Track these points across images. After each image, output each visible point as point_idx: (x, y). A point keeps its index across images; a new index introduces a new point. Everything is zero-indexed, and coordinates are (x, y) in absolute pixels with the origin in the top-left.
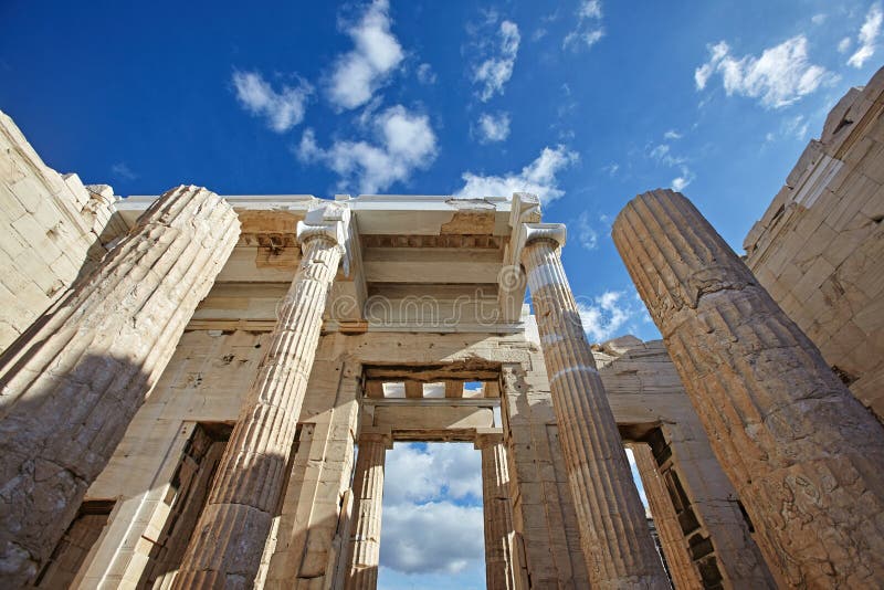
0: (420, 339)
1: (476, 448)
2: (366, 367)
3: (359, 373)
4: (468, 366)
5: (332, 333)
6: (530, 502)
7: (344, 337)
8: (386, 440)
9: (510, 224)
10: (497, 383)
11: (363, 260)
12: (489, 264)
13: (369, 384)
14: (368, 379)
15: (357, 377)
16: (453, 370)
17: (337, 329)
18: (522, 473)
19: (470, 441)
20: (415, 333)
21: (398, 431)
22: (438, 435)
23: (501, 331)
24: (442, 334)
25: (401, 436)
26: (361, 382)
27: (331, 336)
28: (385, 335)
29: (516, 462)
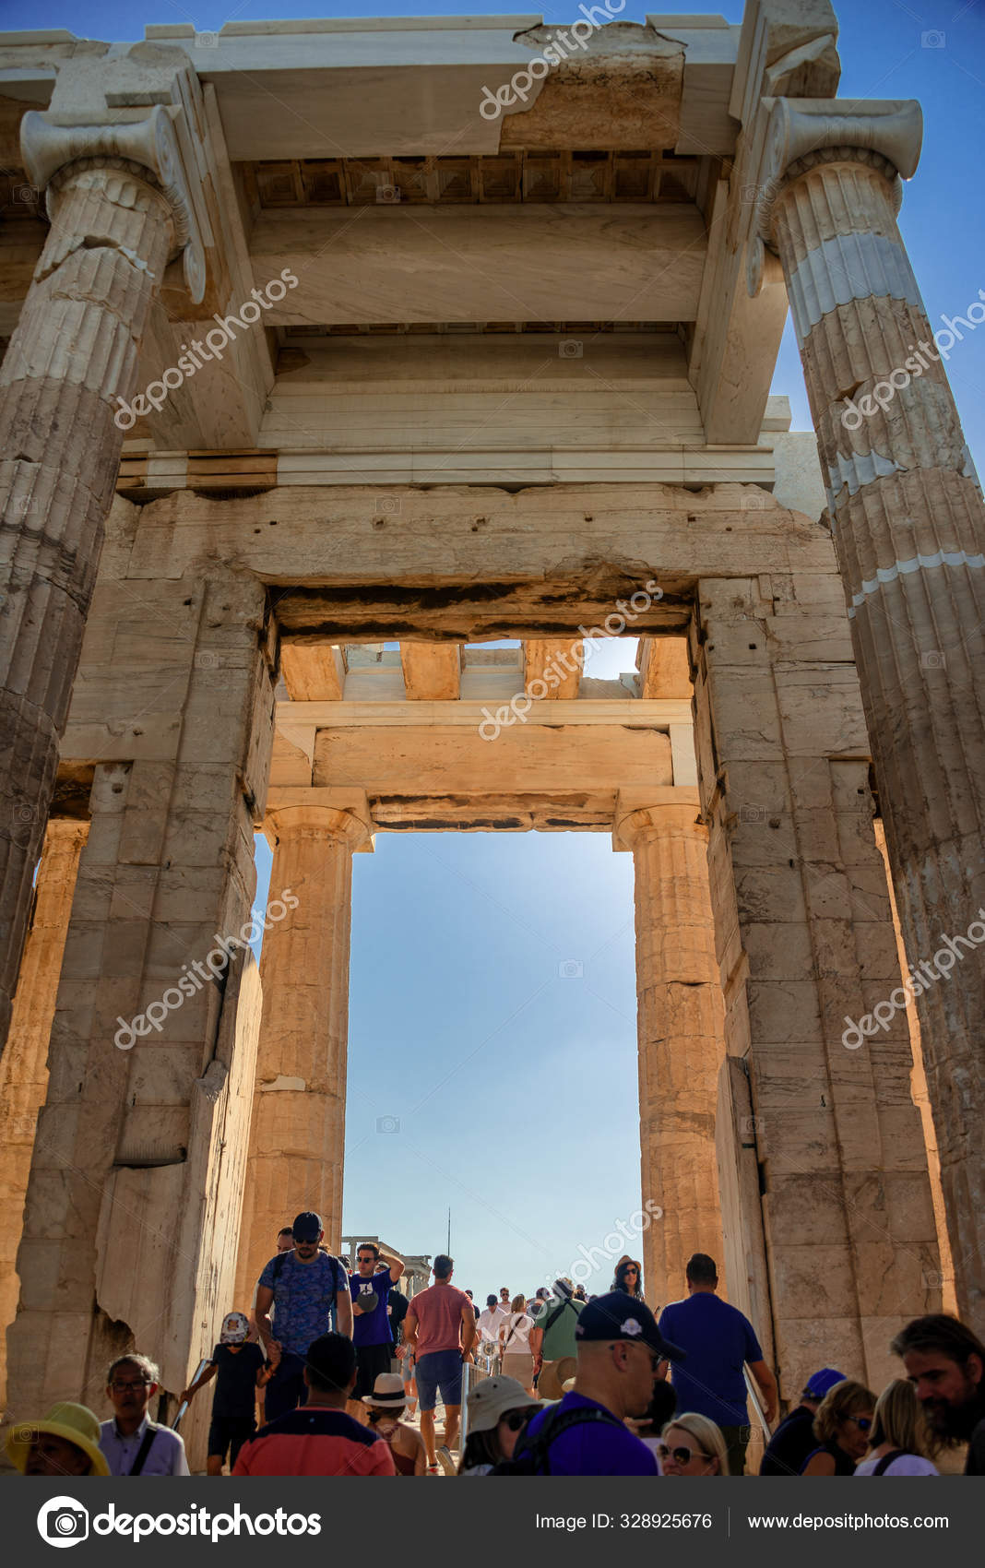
0: (443, 504)
1: (619, 846)
2: (275, 593)
3: (257, 615)
4: (592, 588)
5: (165, 493)
6: (775, 974)
7: (204, 503)
8: (351, 824)
9: (734, 113)
10: (682, 641)
11: (251, 253)
12: (661, 254)
13: (286, 649)
14: (285, 632)
15: (251, 626)
16: (547, 600)
17: (181, 483)
18: (752, 895)
19: (601, 825)
20: (426, 487)
21: (386, 800)
22: (505, 811)
23: (695, 478)
24: (513, 489)
25: (397, 813)
26: (262, 638)
27: (165, 504)
28: (332, 494)
29: (735, 865)
